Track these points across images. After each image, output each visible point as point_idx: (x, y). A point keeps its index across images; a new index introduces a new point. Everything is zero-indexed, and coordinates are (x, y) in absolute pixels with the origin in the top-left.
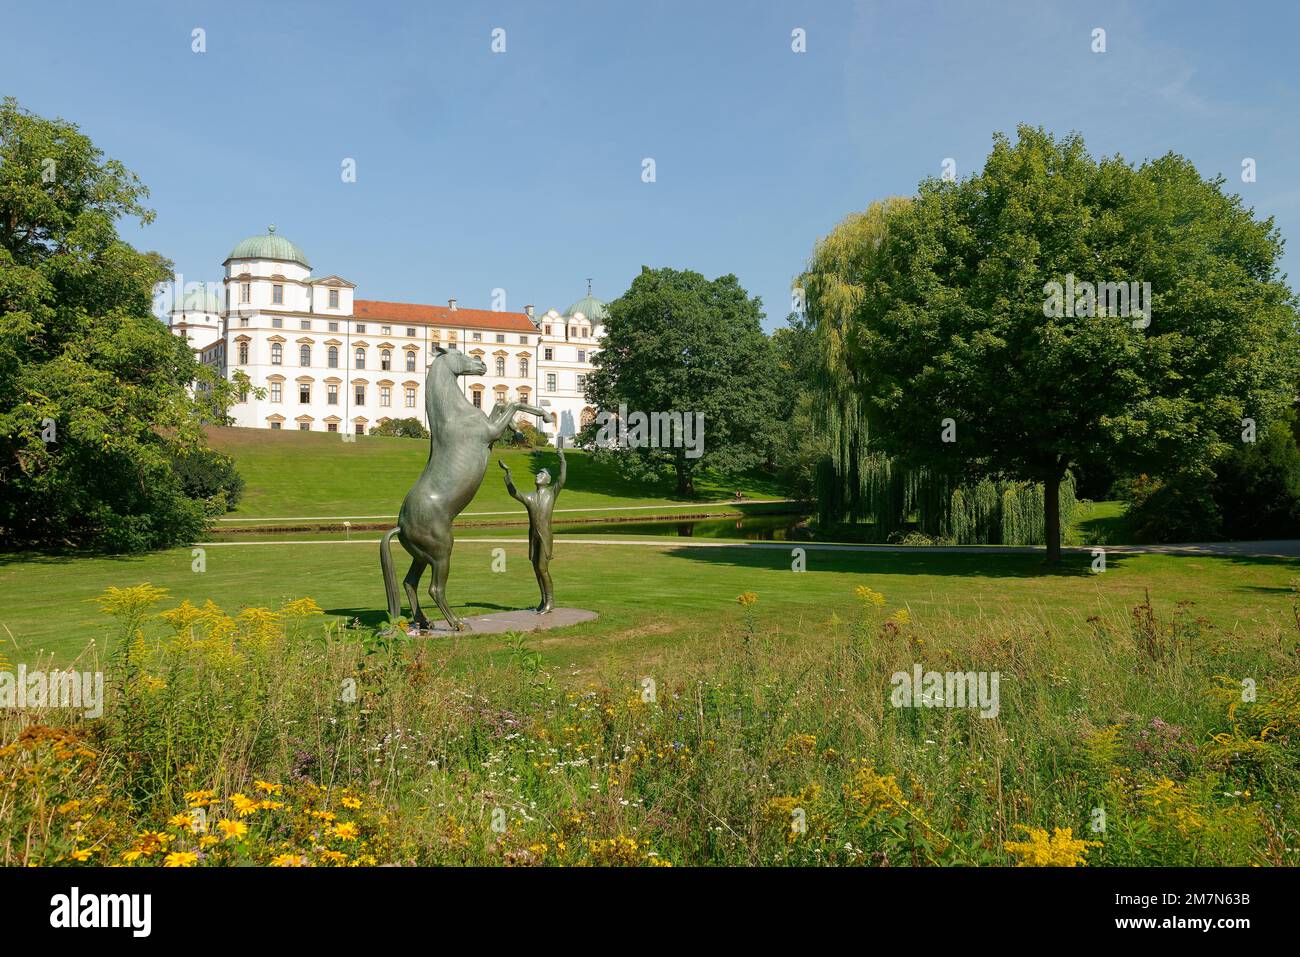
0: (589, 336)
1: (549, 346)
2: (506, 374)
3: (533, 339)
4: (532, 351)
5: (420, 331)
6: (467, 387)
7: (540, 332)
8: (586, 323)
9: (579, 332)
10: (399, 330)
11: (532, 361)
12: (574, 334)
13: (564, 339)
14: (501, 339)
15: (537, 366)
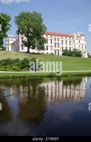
1: (74, 40)
2: (67, 45)
3: (71, 38)
4: (71, 40)
5: (53, 36)
9: (79, 37)
10: (49, 36)
13: (76, 38)
14: (66, 38)
15: (72, 43)
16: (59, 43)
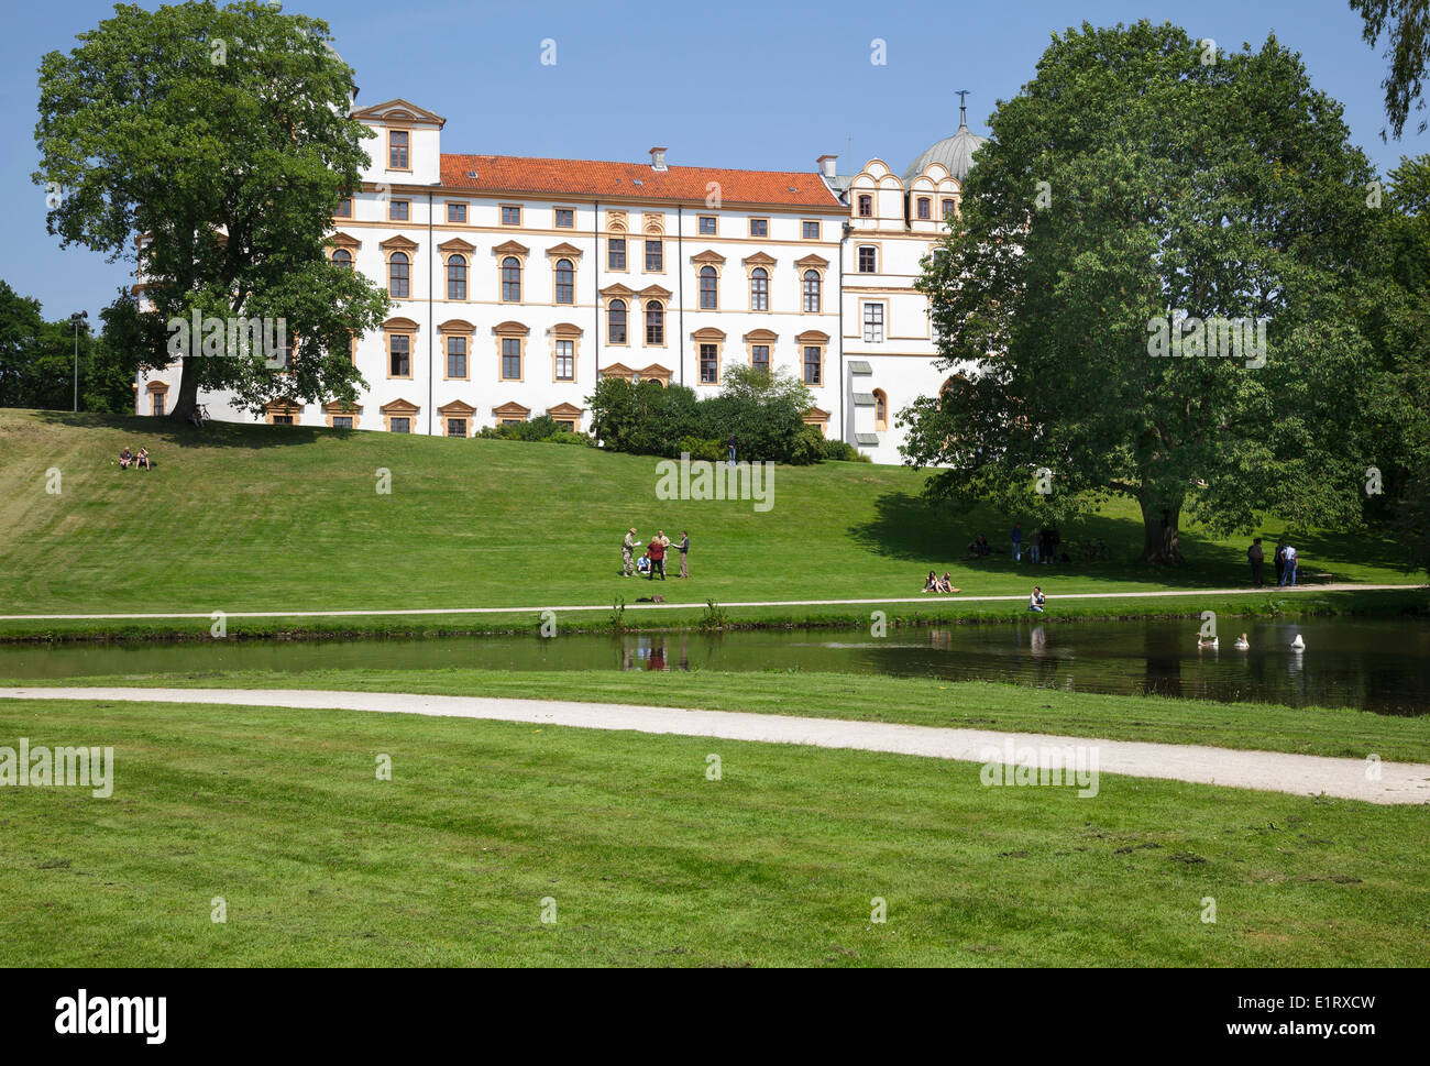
1: (868, 241)
2: (774, 304)
3: (831, 228)
4: (830, 254)
5: (584, 218)
6: (686, 337)
7: (847, 212)
8: (950, 188)
9: (934, 208)
10: (538, 216)
11: (830, 278)
12: (924, 213)
13: (900, 226)
14: (759, 228)
15: (842, 287)
16: (668, 295)
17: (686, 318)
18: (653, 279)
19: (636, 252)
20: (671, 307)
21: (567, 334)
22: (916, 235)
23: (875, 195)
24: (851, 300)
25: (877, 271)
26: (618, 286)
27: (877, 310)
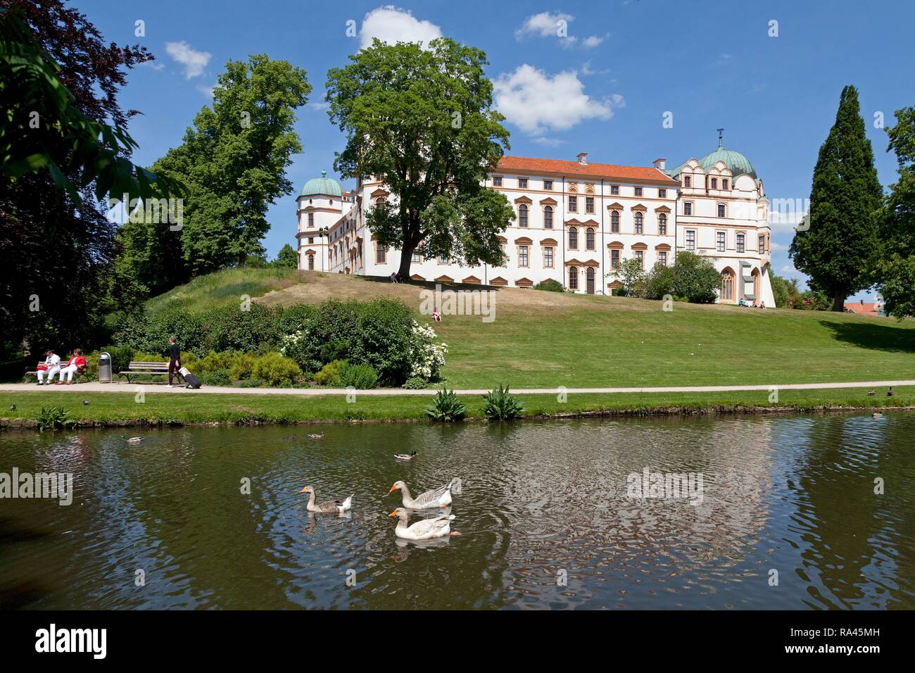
0: (730, 187)
1: (689, 199)
2: (645, 231)
3: (672, 193)
4: (671, 205)
6: (605, 246)
7: (679, 184)
8: (727, 173)
9: (720, 182)
11: (671, 218)
12: (714, 186)
13: (703, 192)
14: (638, 192)
15: (676, 222)
16: (596, 225)
17: (604, 237)
18: (589, 217)
19: (581, 202)
20: (598, 230)
21: (549, 244)
22: (711, 197)
23: (692, 176)
24: (681, 228)
25: (692, 215)
26: (574, 220)
27: (692, 234)
